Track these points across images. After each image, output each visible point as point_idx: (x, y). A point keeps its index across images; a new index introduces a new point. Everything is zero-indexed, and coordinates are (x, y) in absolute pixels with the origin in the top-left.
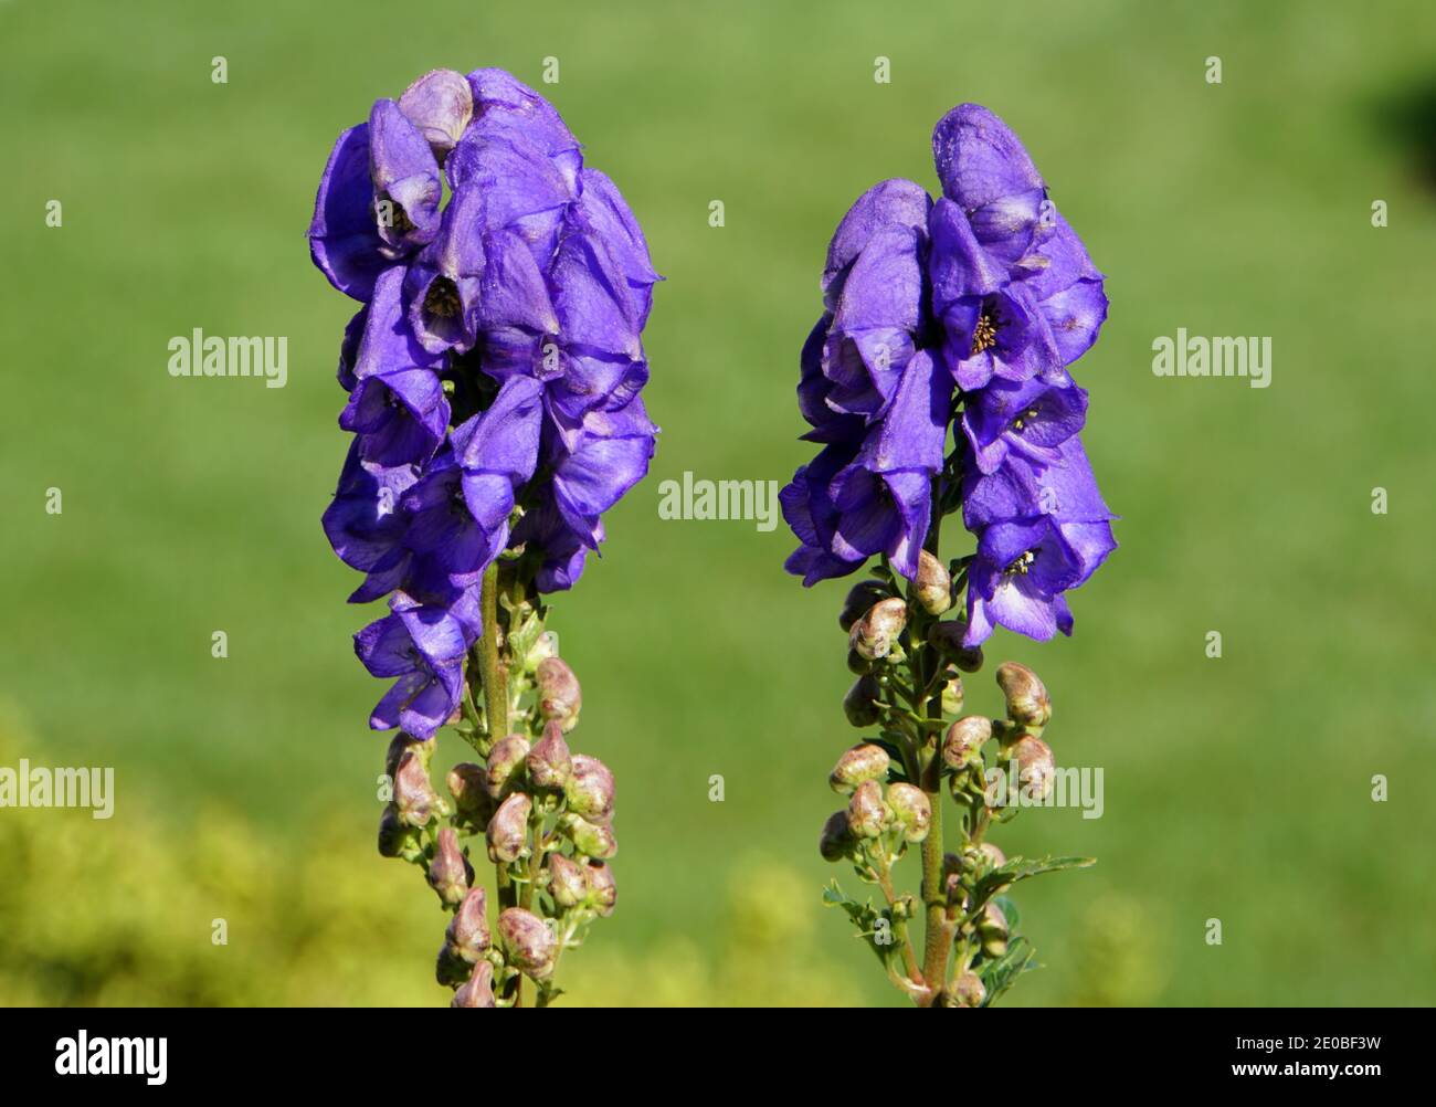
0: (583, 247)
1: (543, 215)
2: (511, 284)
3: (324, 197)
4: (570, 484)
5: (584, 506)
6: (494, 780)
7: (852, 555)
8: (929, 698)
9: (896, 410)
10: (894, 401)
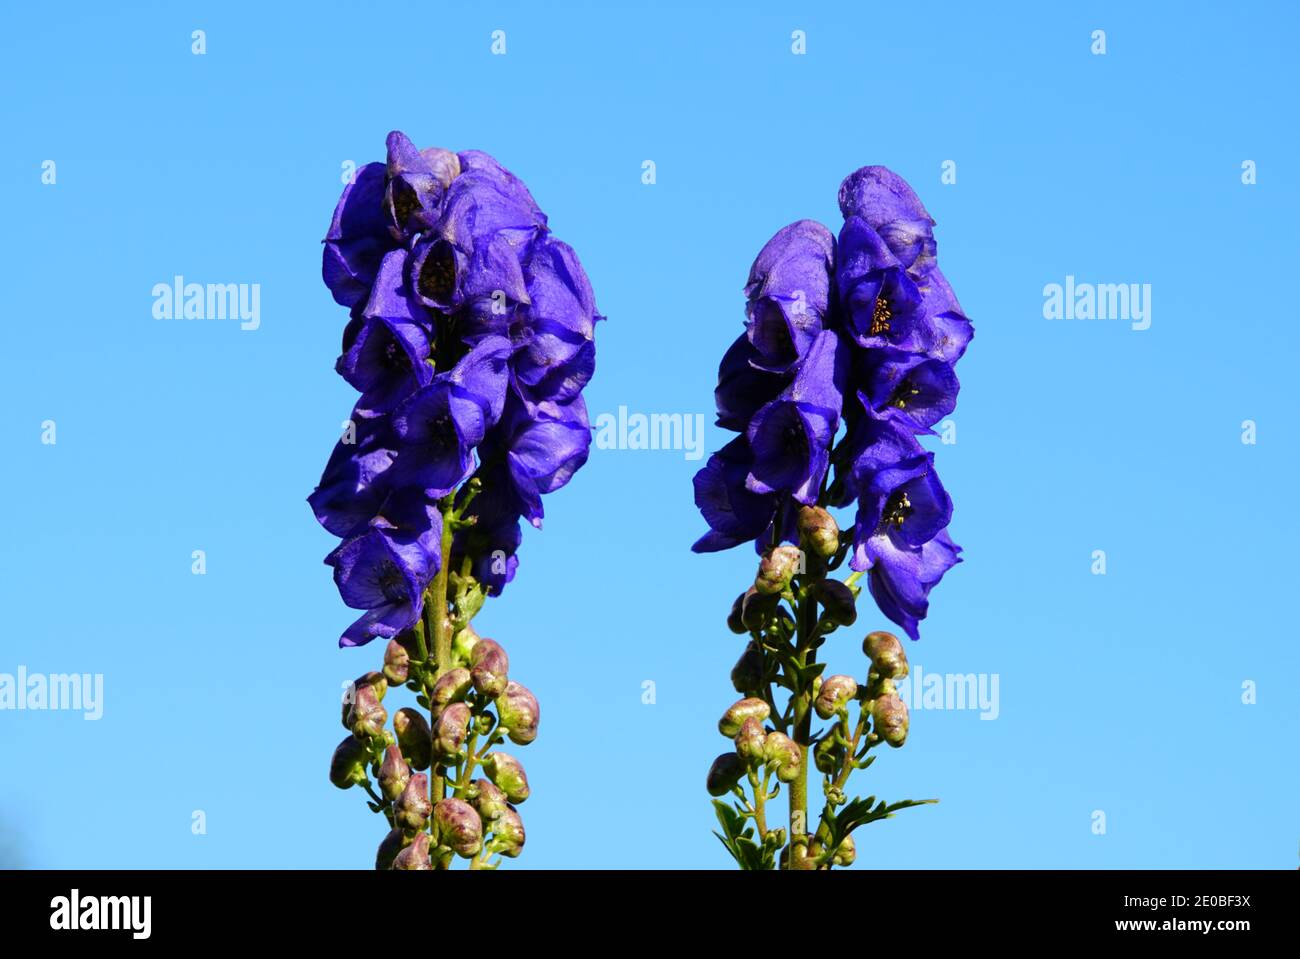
0: (551, 254)
1: (518, 232)
2: (494, 265)
3: (340, 212)
4: (522, 456)
5: (533, 471)
6: (439, 700)
7: (762, 489)
8: (808, 650)
9: (808, 363)
10: (807, 356)
